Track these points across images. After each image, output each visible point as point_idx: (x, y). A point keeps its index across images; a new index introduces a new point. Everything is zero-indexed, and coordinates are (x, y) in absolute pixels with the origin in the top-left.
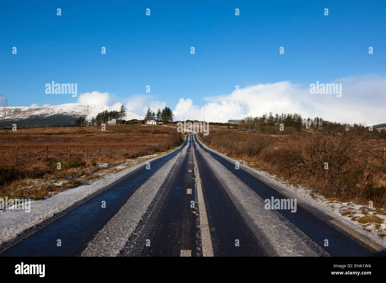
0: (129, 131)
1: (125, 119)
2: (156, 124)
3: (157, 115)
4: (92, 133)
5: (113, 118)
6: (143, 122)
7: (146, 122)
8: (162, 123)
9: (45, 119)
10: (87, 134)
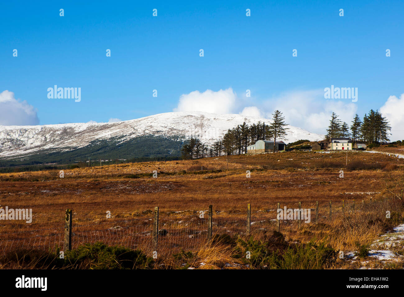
0: (295, 166)
1: (283, 141)
2: (350, 148)
3: (352, 128)
4: (220, 171)
5: (258, 140)
6: (323, 145)
7: (330, 145)
8: (364, 146)
9: (120, 146)
10: (211, 174)
